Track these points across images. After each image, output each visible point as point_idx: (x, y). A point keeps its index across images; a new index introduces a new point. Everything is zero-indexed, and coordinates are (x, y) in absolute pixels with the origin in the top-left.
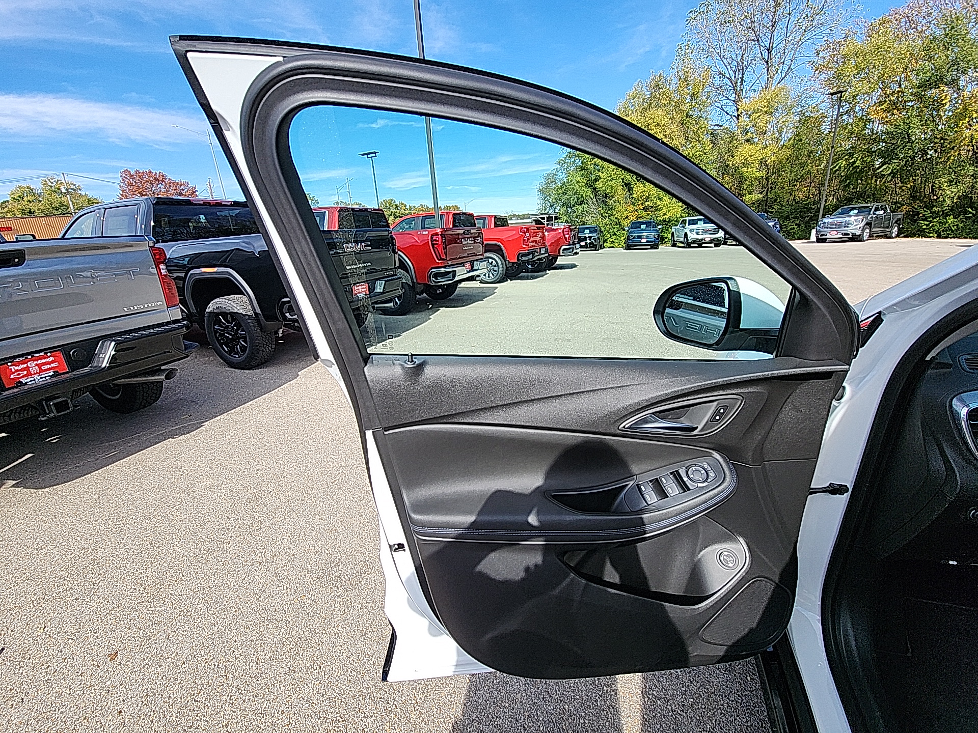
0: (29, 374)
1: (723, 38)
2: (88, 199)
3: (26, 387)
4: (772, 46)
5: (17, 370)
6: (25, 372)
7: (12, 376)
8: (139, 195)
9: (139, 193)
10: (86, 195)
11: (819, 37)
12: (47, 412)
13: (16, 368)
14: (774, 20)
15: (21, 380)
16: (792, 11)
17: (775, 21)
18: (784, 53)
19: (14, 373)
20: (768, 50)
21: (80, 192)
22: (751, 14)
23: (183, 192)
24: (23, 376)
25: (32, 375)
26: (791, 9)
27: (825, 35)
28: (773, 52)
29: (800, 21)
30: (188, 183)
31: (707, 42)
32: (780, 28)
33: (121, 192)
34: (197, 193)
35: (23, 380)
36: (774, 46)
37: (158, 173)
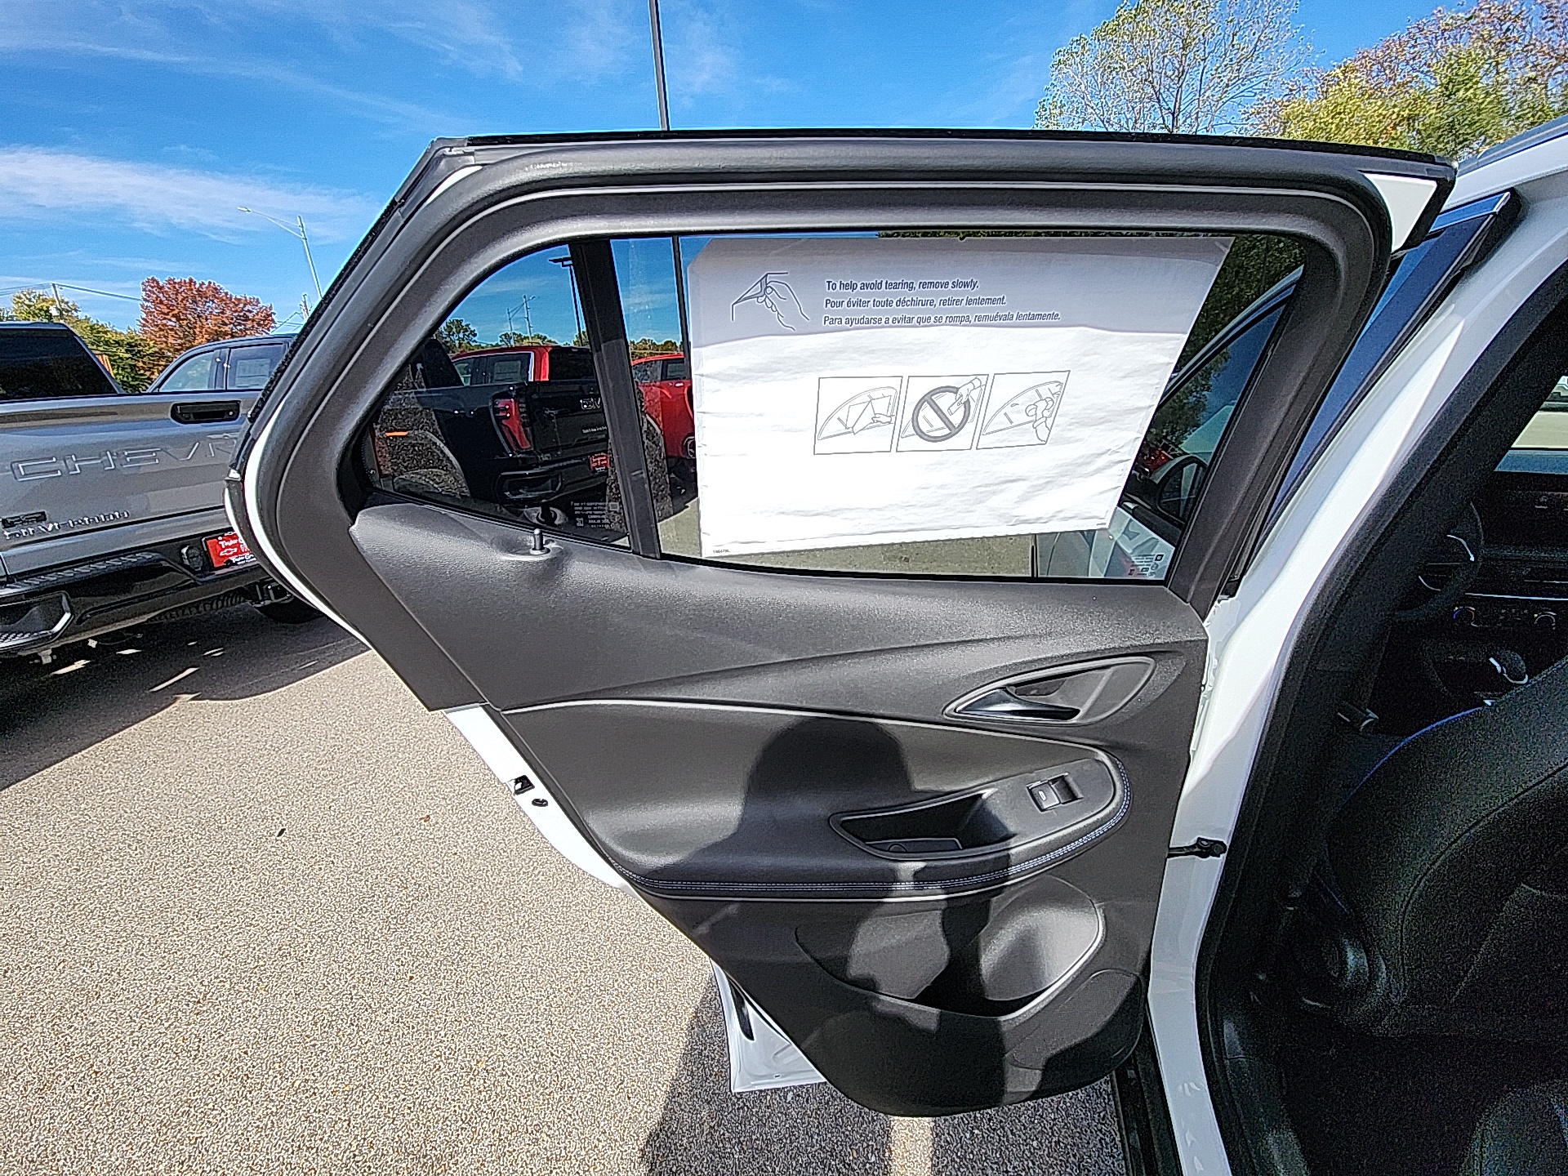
0: (240, 552)
1: (1107, 93)
2: (91, 327)
3: (236, 568)
4: (1179, 108)
5: (227, 547)
6: (236, 550)
7: (221, 554)
8: (174, 319)
9: (173, 316)
10: (87, 319)
11: (1250, 94)
12: (260, 598)
13: (227, 544)
14: (1181, 69)
15: (231, 558)
16: (1209, 53)
17: (1183, 71)
18: (1197, 118)
19: (223, 549)
20: (1173, 114)
21: (75, 314)
22: (1148, 59)
23: (250, 316)
24: (234, 554)
25: (242, 553)
26: (1207, 51)
27: (1258, 91)
28: (1180, 116)
29: (1219, 70)
30: (258, 300)
31: (1083, 98)
32: (1192, 80)
33: (144, 316)
34: (274, 317)
35: (234, 559)
36: (1182, 107)
37: (207, 283)
